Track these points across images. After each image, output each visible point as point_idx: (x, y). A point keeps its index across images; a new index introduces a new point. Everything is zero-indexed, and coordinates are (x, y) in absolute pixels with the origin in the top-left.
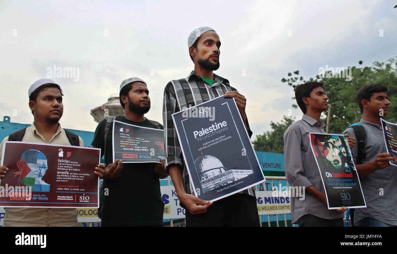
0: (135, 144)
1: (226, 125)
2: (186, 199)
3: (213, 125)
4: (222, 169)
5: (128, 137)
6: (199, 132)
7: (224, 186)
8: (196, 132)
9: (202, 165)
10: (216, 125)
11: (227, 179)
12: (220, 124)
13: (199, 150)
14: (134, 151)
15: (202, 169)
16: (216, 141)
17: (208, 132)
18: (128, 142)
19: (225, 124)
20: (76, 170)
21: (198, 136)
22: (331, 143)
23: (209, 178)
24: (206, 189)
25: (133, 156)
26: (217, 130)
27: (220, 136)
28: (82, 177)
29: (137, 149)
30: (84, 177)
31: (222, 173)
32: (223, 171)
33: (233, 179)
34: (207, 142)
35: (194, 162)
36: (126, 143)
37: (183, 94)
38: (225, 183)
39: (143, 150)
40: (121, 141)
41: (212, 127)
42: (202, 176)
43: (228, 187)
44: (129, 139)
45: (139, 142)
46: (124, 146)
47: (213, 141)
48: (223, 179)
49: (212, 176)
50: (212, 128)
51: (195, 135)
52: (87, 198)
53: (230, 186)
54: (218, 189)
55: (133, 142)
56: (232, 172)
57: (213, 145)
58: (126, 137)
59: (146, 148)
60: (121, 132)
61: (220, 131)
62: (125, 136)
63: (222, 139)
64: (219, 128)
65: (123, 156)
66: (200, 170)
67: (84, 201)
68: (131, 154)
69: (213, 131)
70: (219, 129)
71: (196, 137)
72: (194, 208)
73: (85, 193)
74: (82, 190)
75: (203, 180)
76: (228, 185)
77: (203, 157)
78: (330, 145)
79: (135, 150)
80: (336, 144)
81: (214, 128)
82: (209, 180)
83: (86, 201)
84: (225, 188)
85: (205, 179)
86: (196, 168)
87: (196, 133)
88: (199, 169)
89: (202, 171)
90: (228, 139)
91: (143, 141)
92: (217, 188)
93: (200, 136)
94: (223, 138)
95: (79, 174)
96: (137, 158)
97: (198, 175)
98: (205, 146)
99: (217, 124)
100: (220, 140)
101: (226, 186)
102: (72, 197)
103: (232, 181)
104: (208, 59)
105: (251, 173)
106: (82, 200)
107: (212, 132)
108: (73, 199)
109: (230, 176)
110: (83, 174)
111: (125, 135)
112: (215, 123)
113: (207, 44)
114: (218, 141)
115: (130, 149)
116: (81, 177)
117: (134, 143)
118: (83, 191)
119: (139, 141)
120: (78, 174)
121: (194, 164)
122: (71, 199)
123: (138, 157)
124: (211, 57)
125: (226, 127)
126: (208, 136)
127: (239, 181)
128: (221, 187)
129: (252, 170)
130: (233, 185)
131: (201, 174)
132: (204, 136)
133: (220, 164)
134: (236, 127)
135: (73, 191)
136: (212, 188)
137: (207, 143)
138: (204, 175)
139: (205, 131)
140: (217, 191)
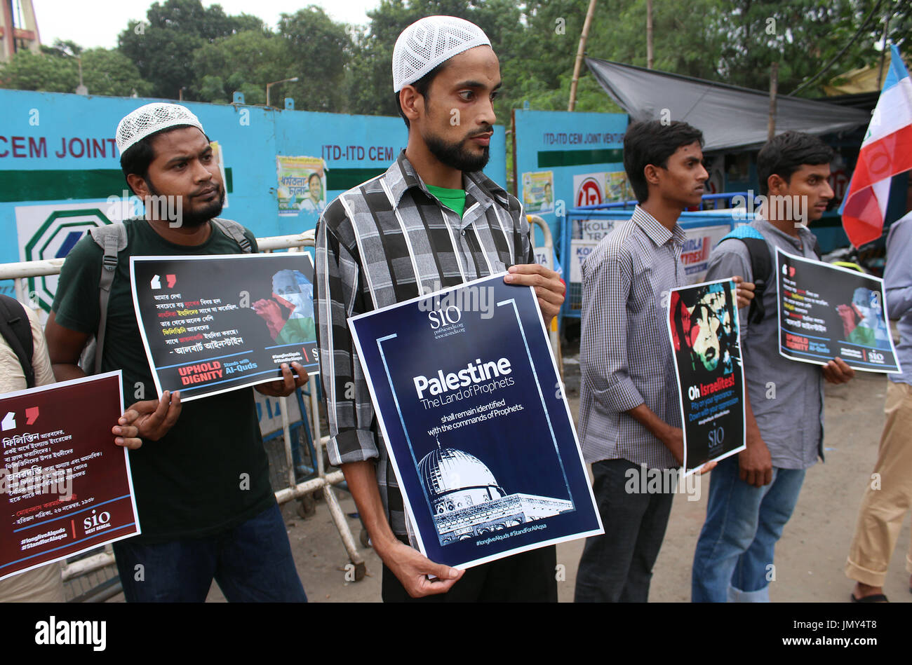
0: (202, 323)
1: (509, 371)
2: (397, 565)
3: (470, 365)
4: (493, 491)
5: (178, 304)
6: (431, 382)
7: (496, 533)
8: (423, 378)
9: (439, 476)
10: (480, 367)
11: (505, 516)
12: (492, 364)
13: (430, 433)
14: (206, 353)
15: (437, 486)
16: (478, 415)
17: (457, 386)
18: (183, 321)
19: (505, 366)
20: (62, 453)
21: (426, 393)
22: (706, 306)
23: (457, 509)
24: (449, 535)
25: (209, 371)
26: (481, 383)
27: (491, 401)
28: (82, 466)
29: (213, 342)
30: (86, 465)
31: (491, 499)
32: (496, 495)
33: (521, 518)
34: (452, 414)
35: (417, 466)
36: (178, 326)
37: (381, 253)
38: (498, 525)
39: (228, 342)
40: (163, 324)
41: (469, 370)
42: (438, 502)
43: (506, 536)
44: (181, 309)
45: (209, 313)
46: (176, 341)
47: (471, 412)
48: (495, 514)
49: (465, 506)
50: (469, 375)
51: (419, 389)
52: (104, 518)
53: (512, 534)
54: (481, 537)
55: (195, 320)
56: (517, 500)
57: (471, 425)
58: (173, 305)
59: (234, 332)
60: (157, 292)
61: (492, 387)
62: (170, 301)
63: (496, 409)
64: (489, 377)
65: (183, 379)
66: (432, 487)
67: (98, 528)
68: (200, 364)
69: (472, 383)
70: (487, 382)
71: (421, 396)
72: (420, 591)
73: (95, 506)
74: (86, 501)
75: (440, 512)
76: (507, 530)
77: (443, 455)
78: (704, 311)
79: (208, 346)
80: (714, 305)
81: (473, 375)
82: (456, 515)
83: (103, 527)
84: (499, 538)
85: (446, 512)
86: (422, 482)
87: (420, 384)
88: (431, 483)
89: (438, 491)
90: (511, 414)
91: (220, 309)
92: (476, 534)
93: (433, 393)
94: (499, 409)
95: (73, 462)
96: (221, 376)
97: (427, 500)
98: (447, 423)
99: (482, 364)
100: (489, 411)
101: (501, 533)
102: (64, 530)
103: (518, 521)
104: (462, 144)
105: (569, 508)
106: (92, 527)
107: (467, 388)
108: (66, 535)
109: (514, 510)
110: (83, 459)
111: (167, 296)
112: (478, 361)
113: (465, 96)
114: (484, 413)
115: (194, 348)
116: (78, 467)
117: (199, 320)
118: (90, 504)
119: (209, 310)
120: (68, 463)
121: (418, 470)
122: (60, 538)
123: (221, 371)
124: (471, 138)
125: (508, 376)
126: (457, 397)
127: (535, 523)
128: (488, 534)
129: (570, 502)
130: (520, 532)
131: (436, 497)
132: (444, 395)
133: (488, 478)
134: (537, 381)
135: (64, 513)
136: (465, 534)
137: (452, 417)
138: (443, 501)
139: (449, 382)
140: (478, 543)
